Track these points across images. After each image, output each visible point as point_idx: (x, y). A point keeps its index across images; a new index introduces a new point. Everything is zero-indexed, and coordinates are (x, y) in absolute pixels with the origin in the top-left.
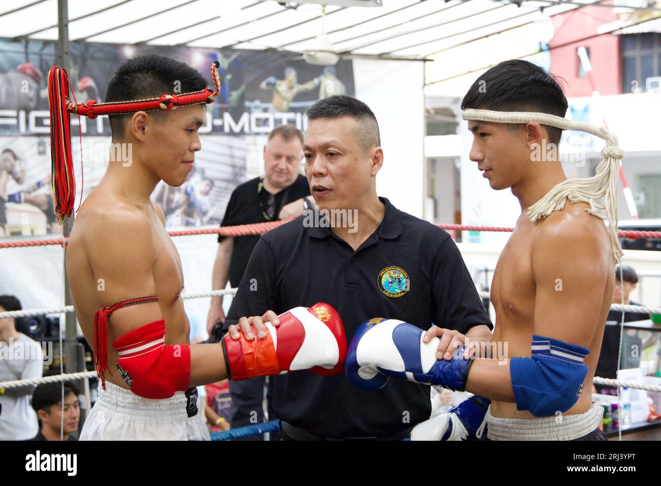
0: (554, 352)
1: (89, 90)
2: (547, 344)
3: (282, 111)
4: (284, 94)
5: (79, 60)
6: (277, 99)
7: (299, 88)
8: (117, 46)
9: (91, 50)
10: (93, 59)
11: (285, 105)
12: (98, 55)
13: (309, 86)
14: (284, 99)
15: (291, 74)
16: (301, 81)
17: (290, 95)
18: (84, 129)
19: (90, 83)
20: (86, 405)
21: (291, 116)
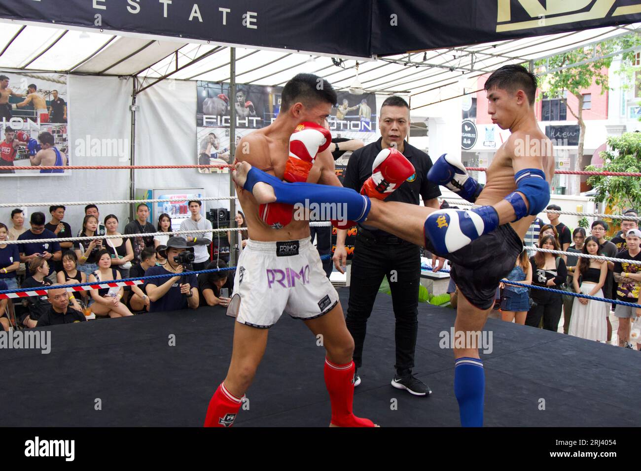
0: (532, 175)
1: (250, 107)
2: (528, 172)
3: (340, 120)
4: (342, 112)
5: (246, 93)
6: (338, 114)
7: (349, 109)
8: (264, 87)
9: (252, 88)
10: (253, 92)
11: (342, 117)
12: (254, 91)
13: (354, 108)
14: (342, 114)
15: (346, 102)
16: (350, 106)
17: (345, 112)
18: (247, 125)
19: (251, 103)
20: (240, 247)
21: (345, 122)
